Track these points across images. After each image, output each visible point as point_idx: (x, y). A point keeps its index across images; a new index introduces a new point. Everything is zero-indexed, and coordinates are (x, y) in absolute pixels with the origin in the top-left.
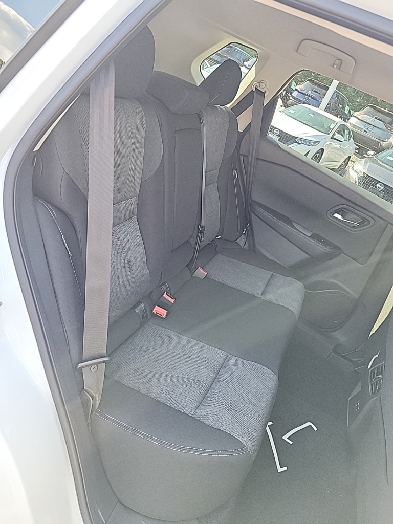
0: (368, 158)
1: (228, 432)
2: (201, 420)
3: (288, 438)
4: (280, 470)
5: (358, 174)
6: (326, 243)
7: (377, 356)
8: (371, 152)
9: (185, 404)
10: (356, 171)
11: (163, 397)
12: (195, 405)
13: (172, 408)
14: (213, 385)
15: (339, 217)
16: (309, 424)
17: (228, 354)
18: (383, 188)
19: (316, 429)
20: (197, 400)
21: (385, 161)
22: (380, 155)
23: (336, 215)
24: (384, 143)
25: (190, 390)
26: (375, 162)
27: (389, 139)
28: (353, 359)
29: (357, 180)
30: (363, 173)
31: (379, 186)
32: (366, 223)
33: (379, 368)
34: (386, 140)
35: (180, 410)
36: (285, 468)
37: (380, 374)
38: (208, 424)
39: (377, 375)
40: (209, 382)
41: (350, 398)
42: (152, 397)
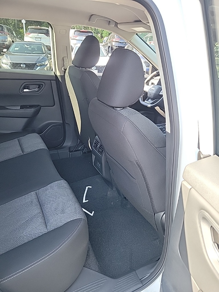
0: (5, 54)
1: (69, 221)
2: (54, 229)
3: (85, 200)
4: (92, 215)
5: (8, 65)
6: (31, 107)
7: (89, 140)
8: (5, 50)
9: (39, 231)
10: (6, 64)
11: (26, 239)
12: (44, 226)
13: (35, 239)
14: (43, 210)
15: (27, 90)
16: (87, 188)
17: (36, 191)
18: (25, 66)
19: (91, 187)
20: (43, 223)
21: (15, 51)
22: (11, 49)
23: (25, 90)
24: (7, 42)
25: (35, 223)
26: (10, 54)
27: (7, 39)
28: (79, 149)
29: (10, 68)
30: (10, 63)
31: (23, 66)
32: (41, 86)
33: (95, 143)
34: (7, 40)
35: (39, 235)
36: (93, 212)
37: (97, 146)
38: (58, 227)
39: (97, 147)
40: (39, 211)
41: (93, 164)
42: (20, 245)
